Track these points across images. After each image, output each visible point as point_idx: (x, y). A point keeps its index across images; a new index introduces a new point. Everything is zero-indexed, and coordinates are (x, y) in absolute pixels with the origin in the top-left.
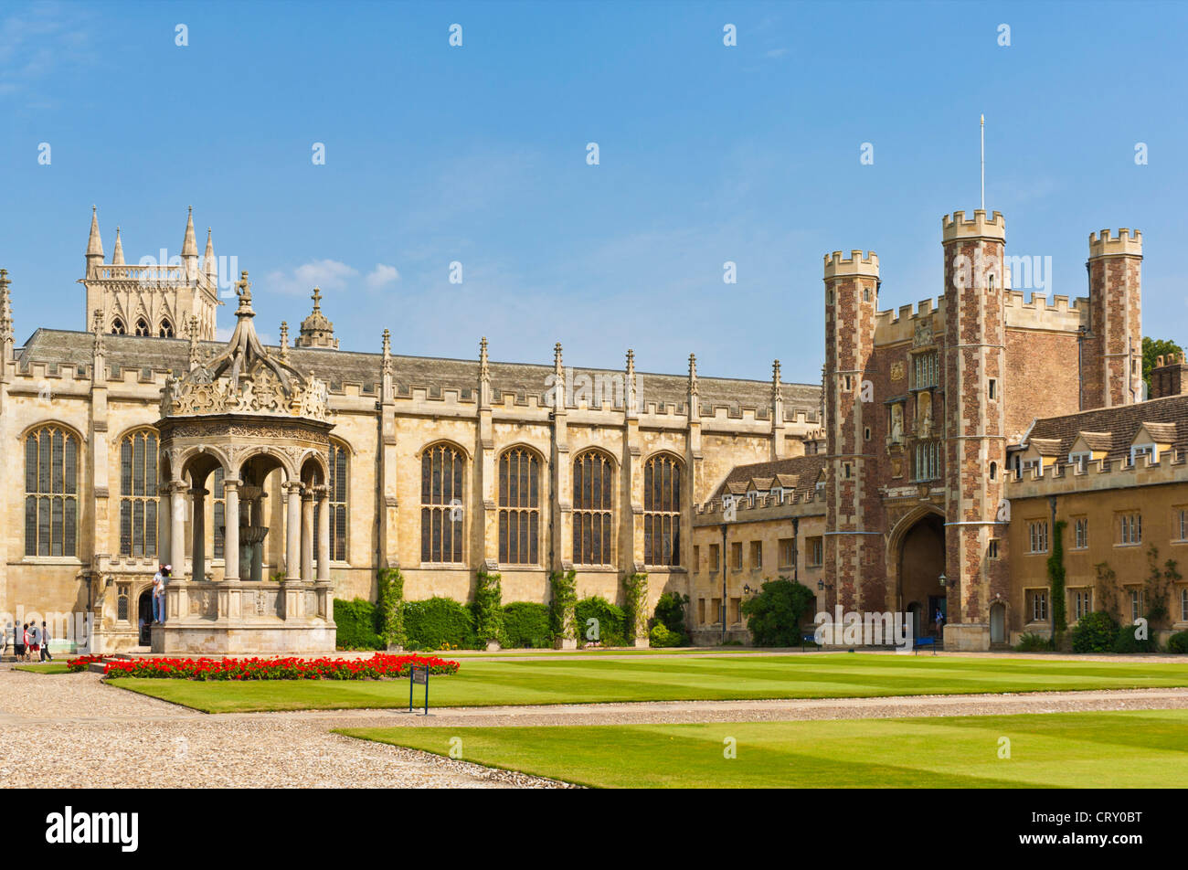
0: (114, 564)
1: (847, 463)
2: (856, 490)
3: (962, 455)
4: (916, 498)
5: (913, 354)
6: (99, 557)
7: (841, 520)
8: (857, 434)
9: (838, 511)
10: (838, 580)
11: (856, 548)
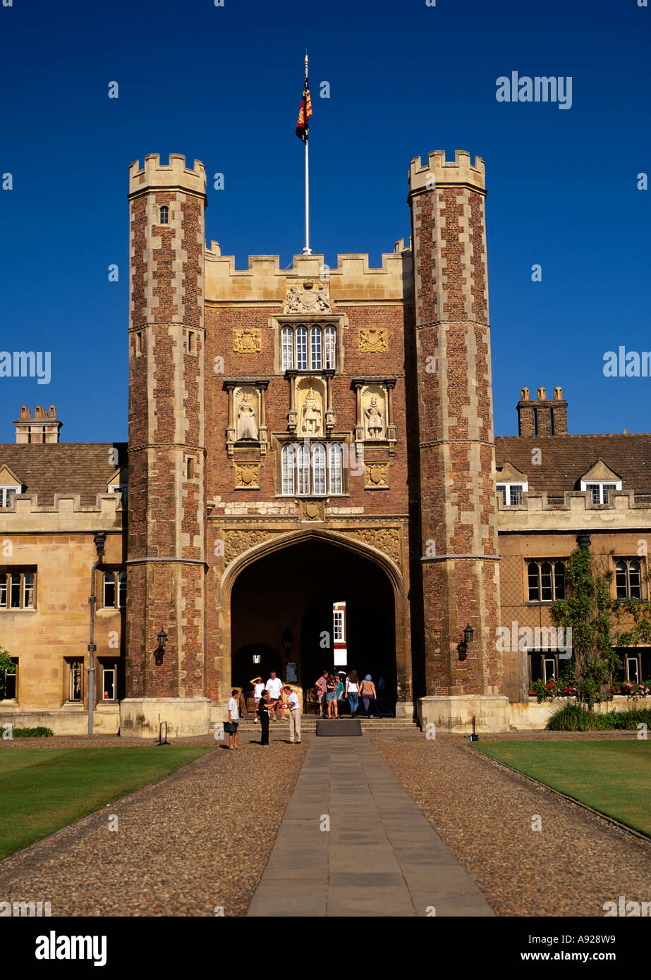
1: (191, 457)
2: (200, 498)
4: (291, 518)
5: (280, 322)
8: (202, 417)
9: (178, 527)
10: (180, 632)
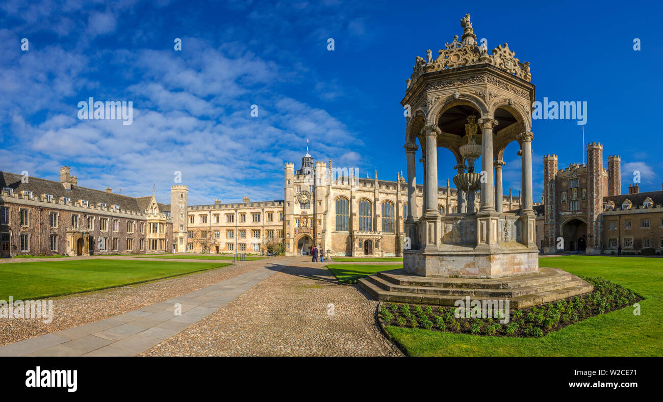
0: (358, 233)
1: (551, 205)
2: (554, 213)
3: (595, 203)
4: (572, 215)
5: (570, 180)
6: (354, 231)
7: (550, 220)
8: (554, 199)
9: (549, 218)
10: (549, 236)
11: (554, 227)
